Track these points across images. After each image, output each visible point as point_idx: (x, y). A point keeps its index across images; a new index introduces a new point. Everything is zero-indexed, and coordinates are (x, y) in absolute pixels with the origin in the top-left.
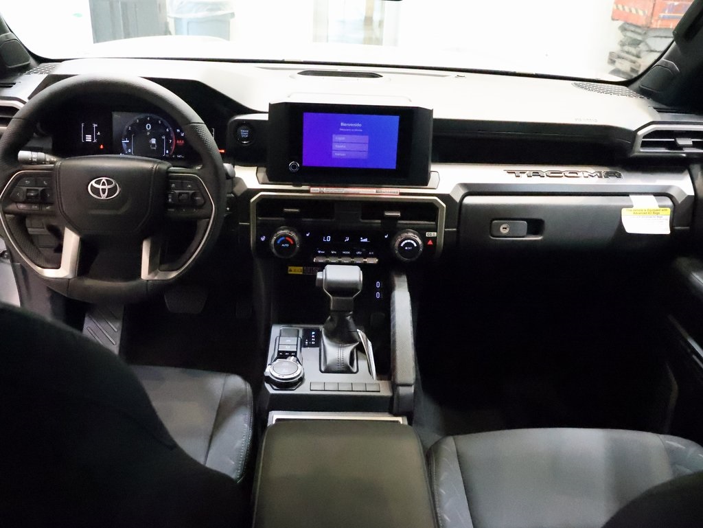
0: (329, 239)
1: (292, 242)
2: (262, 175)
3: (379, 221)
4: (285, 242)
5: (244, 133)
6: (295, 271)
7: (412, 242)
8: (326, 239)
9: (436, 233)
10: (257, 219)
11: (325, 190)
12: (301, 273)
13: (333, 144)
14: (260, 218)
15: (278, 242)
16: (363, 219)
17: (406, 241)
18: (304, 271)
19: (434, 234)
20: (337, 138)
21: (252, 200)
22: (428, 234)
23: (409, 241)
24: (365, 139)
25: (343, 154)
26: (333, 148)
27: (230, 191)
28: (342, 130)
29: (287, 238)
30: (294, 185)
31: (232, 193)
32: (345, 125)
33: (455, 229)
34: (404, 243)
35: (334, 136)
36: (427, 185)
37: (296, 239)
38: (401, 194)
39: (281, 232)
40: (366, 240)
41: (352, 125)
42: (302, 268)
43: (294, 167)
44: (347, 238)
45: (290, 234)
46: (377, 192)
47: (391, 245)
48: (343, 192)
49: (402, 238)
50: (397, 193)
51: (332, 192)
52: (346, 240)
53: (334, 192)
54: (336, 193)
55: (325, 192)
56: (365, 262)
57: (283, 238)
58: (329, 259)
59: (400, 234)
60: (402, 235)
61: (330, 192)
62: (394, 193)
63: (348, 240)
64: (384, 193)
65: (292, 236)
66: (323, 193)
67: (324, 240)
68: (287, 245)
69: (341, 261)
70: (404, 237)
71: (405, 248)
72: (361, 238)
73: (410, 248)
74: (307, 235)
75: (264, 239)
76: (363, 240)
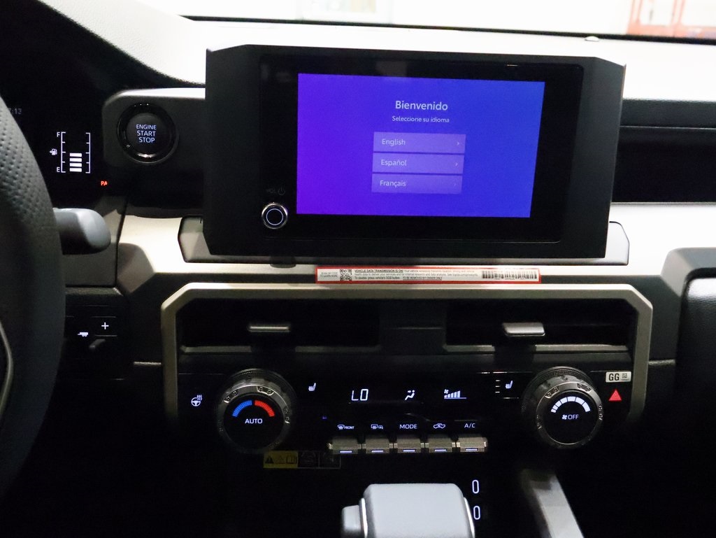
0: (365, 395)
1: (271, 413)
2: (195, 237)
3: (490, 348)
4: (252, 412)
5: (145, 130)
6: (280, 461)
7: (580, 401)
8: (357, 396)
9: (629, 374)
10: (180, 353)
11: (354, 273)
12: (295, 466)
13: (375, 156)
14: (188, 350)
15: (236, 413)
16: (449, 342)
17: (564, 400)
18: (300, 460)
19: (625, 376)
20: (384, 141)
21: (166, 304)
22: (609, 377)
23: (571, 399)
24: (457, 142)
25: (400, 184)
26: (375, 168)
27: (111, 281)
28: (398, 119)
29: (258, 403)
30: (275, 263)
31: (116, 284)
32: (406, 106)
33: (671, 361)
34: (559, 404)
35: (377, 135)
36: (603, 256)
37: (283, 402)
38: (545, 279)
39: (243, 385)
40: (457, 395)
41: (423, 106)
42: (296, 453)
43: (275, 216)
44: (409, 392)
45: (265, 390)
46: (484, 277)
47: (524, 408)
48: (402, 279)
49: (552, 392)
50: (536, 278)
51: (371, 278)
52: (408, 396)
53: (377, 278)
54: (384, 280)
55: (354, 279)
56: (457, 449)
57: (249, 403)
58: (365, 446)
59: (545, 382)
60: (549, 381)
61: (367, 280)
62: (528, 277)
63: (412, 397)
64: (502, 278)
65: (270, 395)
66: (351, 282)
67: (353, 400)
68: (260, 421)
69: (396, 449)
70: (555, 387)
71: (564, 417)
72: (446, 391)
73: (573, 417)
74: (311, 389)
75: (198, 404)
76: (449, 395)
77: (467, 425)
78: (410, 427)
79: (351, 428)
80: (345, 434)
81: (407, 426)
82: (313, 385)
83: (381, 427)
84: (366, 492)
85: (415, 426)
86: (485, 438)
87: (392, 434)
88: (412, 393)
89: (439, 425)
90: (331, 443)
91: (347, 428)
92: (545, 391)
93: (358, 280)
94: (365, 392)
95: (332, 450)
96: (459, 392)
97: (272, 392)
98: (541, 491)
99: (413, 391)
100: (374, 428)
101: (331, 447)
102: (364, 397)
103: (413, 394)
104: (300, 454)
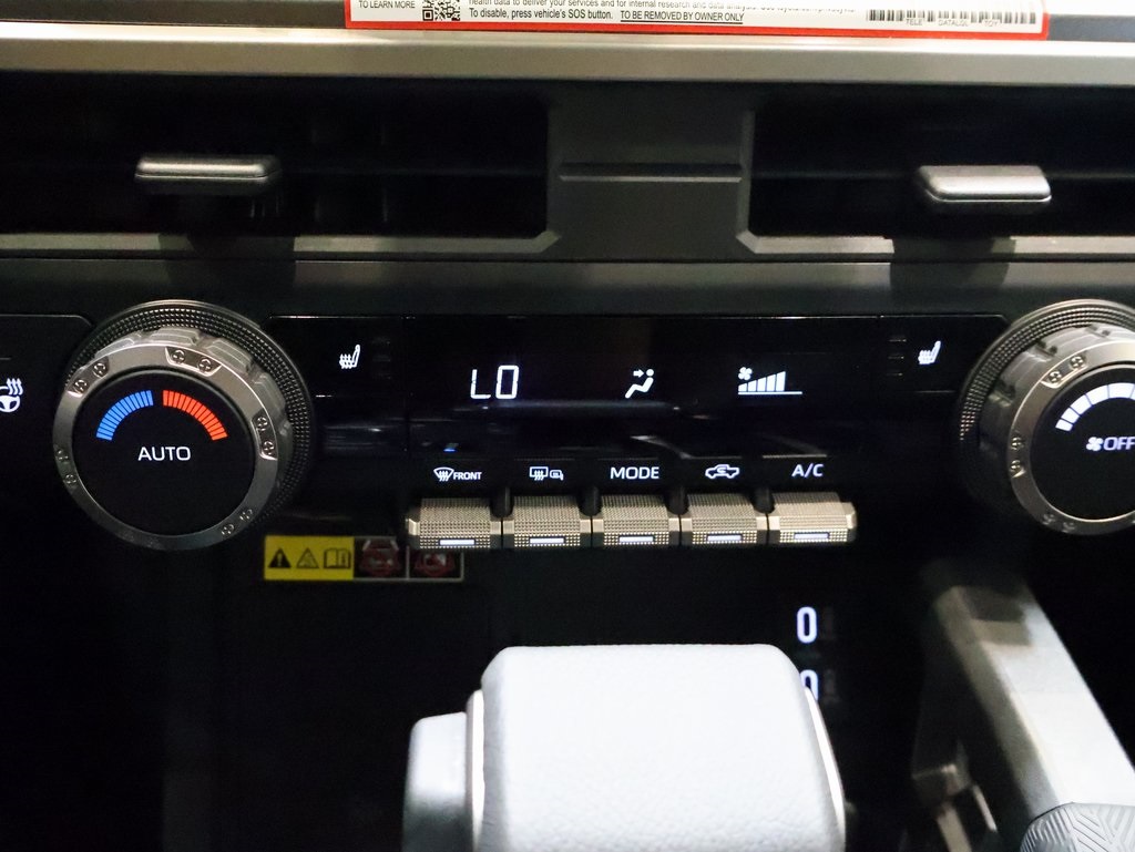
0: (508, 384)
1: (217, 432)
3: (882, 245)
6: (307, 561)
8: (486, 384)
12: (347, 575)
15: (106, 430)
16: (761, 227)
17: (1097, 395)
18: (360, 561)
23: (1120, 390)
29: (172, 399)
34: (1081, 405)
37: (255, 394)
38: (1061, 28)
40: (775, 384)
42: (347, 543)
44: (638, 373)
45: (192, 358)
46: (873, 17)
47: (966, 423)
48: (616, 19)
49: (1063, 371)
50: (1033, 21)
51: (521, 14)
52: (635, 387)
53: (539, 14)
54: (560, 20)
55: (465, 17)
56: (769, 535)
57: (143, 399)
58: (510, 527)
59: (1038, 343)
60: (1050, 341)
61: (508, 19)
62: (1008, 20)
63: (645, 387)
64: (931, 19)
65: (208, 375)
66: (456, 25)
67: (474, 396)
68: (183, 454)
69: (601, 536)
70: (1074, 357)
71: (1094, 444)
72: (745, 373)
73: (1118, 443)
74: (347, 362)
75: (13, 405)
76: (752, 385)
77: (798, 470)
78: (638, 474)
79: (473, 476)
80: (456, 494)
81: (632, 473)
82: (351, 352)
83: (558, 475)
84: (491, 674)
85: (653, 473)
86: (849, 506)
87: (587, 492)
88: (645, 377)
89: (721, 470)
90: (417, 519)
91: (461, 476)
92: (1040, 370)
93: (480, 19)
94: (508, 375)
95: (417, 537)
96: (782, 376)
97: (214, 365)
98: (1006, 648)
99: (650, 372)
100: (539, 476)
101: (414, 528)
102: (506, 389)
103: (649, 382)
104: (358, 545)
